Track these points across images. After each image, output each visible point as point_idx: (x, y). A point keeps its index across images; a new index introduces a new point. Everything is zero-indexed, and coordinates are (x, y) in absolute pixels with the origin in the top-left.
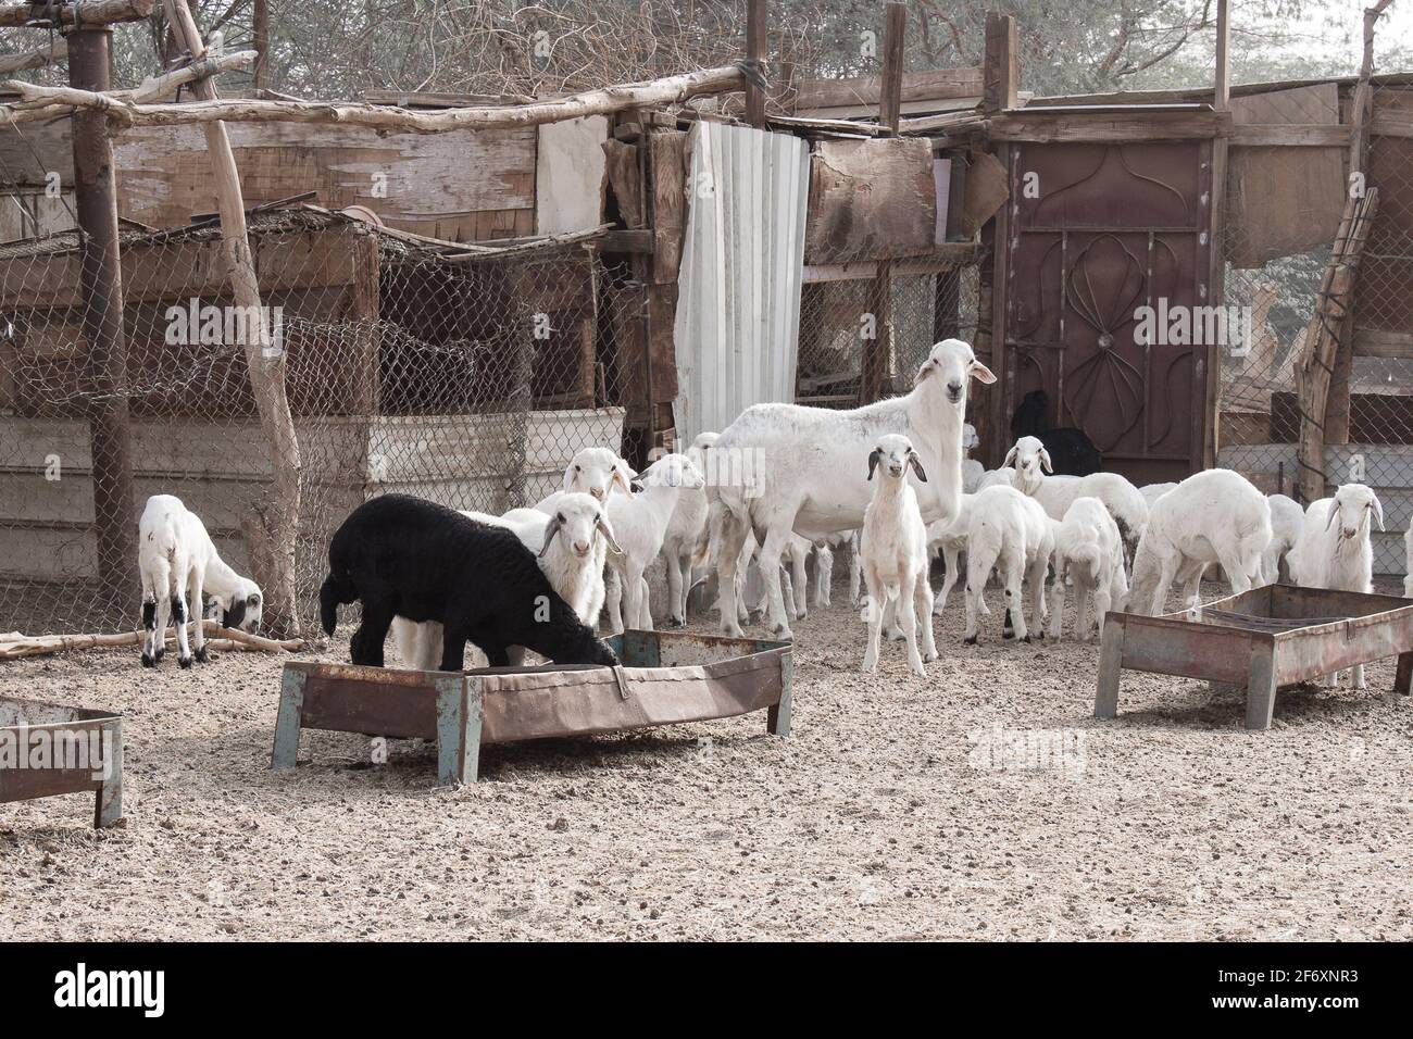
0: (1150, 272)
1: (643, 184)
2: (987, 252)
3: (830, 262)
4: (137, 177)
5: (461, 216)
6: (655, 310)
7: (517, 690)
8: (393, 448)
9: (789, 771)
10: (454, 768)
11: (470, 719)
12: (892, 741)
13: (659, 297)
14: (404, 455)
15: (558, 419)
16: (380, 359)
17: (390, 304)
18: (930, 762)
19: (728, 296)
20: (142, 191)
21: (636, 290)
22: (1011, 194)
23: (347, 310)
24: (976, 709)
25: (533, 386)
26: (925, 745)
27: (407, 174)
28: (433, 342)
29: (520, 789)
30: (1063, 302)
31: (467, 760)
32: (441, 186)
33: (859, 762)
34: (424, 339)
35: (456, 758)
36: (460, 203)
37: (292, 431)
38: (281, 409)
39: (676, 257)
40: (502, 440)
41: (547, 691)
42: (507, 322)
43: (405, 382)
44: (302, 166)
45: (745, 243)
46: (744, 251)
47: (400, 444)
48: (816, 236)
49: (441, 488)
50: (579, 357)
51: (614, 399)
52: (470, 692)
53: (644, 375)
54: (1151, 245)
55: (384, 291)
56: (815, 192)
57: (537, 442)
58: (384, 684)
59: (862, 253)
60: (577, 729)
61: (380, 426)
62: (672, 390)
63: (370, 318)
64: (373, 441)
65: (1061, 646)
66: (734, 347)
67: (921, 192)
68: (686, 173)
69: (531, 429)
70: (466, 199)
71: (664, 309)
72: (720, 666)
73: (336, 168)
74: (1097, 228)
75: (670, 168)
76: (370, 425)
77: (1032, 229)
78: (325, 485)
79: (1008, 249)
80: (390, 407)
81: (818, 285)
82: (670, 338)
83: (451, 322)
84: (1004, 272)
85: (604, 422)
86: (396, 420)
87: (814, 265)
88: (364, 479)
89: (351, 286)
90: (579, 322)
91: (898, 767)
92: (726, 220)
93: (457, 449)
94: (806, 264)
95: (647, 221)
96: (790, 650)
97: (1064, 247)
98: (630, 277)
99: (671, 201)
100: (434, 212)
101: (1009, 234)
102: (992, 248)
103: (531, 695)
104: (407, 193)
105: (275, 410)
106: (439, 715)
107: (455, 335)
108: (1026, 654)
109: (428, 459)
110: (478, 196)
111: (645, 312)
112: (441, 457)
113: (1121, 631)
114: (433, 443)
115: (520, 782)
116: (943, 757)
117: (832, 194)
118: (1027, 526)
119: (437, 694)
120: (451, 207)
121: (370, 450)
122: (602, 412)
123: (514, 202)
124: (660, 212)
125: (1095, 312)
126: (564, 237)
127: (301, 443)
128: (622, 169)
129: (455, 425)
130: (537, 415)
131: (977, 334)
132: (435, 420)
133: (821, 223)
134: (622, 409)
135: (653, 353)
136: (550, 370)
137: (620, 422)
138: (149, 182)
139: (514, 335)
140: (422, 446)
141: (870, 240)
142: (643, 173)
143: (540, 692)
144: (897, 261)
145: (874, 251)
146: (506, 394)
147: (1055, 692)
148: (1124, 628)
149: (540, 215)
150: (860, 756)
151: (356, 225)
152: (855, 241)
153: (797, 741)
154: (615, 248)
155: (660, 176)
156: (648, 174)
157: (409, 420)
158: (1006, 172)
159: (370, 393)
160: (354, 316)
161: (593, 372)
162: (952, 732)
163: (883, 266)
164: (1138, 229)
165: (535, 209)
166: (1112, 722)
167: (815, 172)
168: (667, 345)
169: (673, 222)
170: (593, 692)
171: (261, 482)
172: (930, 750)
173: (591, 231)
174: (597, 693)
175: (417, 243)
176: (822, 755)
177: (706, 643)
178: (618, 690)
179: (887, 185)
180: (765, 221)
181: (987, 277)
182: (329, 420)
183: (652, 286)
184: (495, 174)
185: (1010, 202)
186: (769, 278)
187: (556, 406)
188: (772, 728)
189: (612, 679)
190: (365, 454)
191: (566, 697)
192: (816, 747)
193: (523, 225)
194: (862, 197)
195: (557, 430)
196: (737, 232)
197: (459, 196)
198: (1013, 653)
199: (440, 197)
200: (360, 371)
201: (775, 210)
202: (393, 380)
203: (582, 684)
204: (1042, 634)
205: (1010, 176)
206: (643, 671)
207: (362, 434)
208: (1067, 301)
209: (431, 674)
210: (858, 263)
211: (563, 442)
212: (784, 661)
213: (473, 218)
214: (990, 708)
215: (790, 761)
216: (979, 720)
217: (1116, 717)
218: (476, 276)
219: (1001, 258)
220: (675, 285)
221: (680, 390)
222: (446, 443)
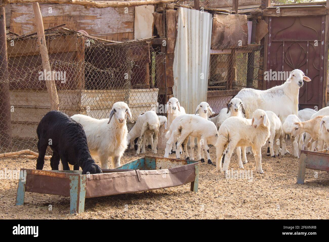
0: (308, 52)
1: (164, 25)
2: (262, 47)
3: (218, 49)
4: (25, 24)
5: (113, 34)
6: (168, 61)
7: (100, 179)
8: (89, 99)
9: (196, 205)
10: (76, 207)
11: (81, 190)
12: (232, 194)
13: (169, 57)
14: (92, 101)
15: (139, 92)
16: (85, 73)
17: (88, 57)
18: (244, 202)
19: (189, 57)
20: (27, 28)
21: (162, 55)
22: (269, 31)
23: (75, 58)
24: (259, 180)
25: (131, 82)
26: (243, 195)
27: (99, 23)
28: (101, 69)
29: (99, 215)
30: (283, 61)
31: (80, 204)
32: (108, 26)
33: (220, 202)
34: (99, 67)
35: (76, 204)
36: (113, 31)
37: (57, 94)
38: (53, 87)
39: (173, 46)
40: (122, 97)
41: (111, 179)
42: (124, 63)
43: (92, 80)
44: (70, 21)
45: (193, 42)
46: (193, 44)
47: (91, 98)
48: (214, 41)
49: (103, 111)
50: (145, 74)
51: (156, 86)
52: (81, 180)
53: (164, 79)
54: (308, 45)
55: (86, 53)
56: (214, 28)
57: (133, 98)
58: (53, 177)
59: (227, 46)
60: (122, 192)
61: (85, 93)
62: (173, 84)
63: (82, 61)
64: (82, 97)
65: (284, 159)
66: (190, 72)
67: (244, 30)
68: (176, 22)
69: (131, 94)
70: (115, 29)
71: (170, 61)
72: (174, 169)
73: (79, 21)
74: (293, 40)
75: (172, 21)
76: (82, 92)
77: (274, 41)
78: (67, 110)
79: (268, 46)
80: (88, 87)
81: (214, 55)
82: (172, 69)
83: (107, 63)
84: (267, 53)
85: (152, 93)
86: (89, 91)
87: (213, 49)
88: (80, 108)
89: (76, 52)
90: (145, 64)
91: (234, 204)
92: (188, 36)
93: (108, 100)
94: (211, 49)
95: (165, 36)
96: (198, 164)
97: (284, 46)
98: (160, 51)
99: (172, 30)
100: (106, 33)
101: (268, 42)
102: (263, 46)
103: (105, 181)
104: (98, 28)
105: (52, 88)
106: (71, 188)
107: (108, 67)
108: (274, 161)
109: (100, 103)
110: (118, 29)
111: (165, 61)
112: (103, 102)
113: (306, 157)
114: (101, 98)
115: (99, 212)
116: (248, 200)
117: (219, 29)
118: (276, 123)
119: (70, 181)
120: (111, 32)
121: (82, 100)
122: (152, 90)
123: (128, 30)
124: (169, 33)
125: (292, 64)
126: (141, 39)
127: (59, 97)
128: (158, 20)
129: (108, 93)
130: (133, 90)
131: (259, 70)
132: (102, 91)
133: (215, 37)
134: (158, 89)
135: (167, 73)
136: (136, 77)
137: (157, 93)
138: (28, 26)
139: (126, 67)
140: (98, 99)
141: (229, 43)
142: (164, 21)
143: (109, 180)
144: (237, 49)
145: (230, 46)
146: (123, 84)
147: (284, 174)
148: (307, 155)
149: (135, 34)
150: (221, 200)
151: (78, 34)
152: (225, 43)
153: (200, 194)
154: (156, 43)
155: (169, 23)
156: (165, 22)
157: (93, 91)
158: (268, 25)
159: (82, 83)
160: (77, 60)
161: (149, 78)
162: (252, 190)
163: (233, 50)
164: (304, 40)
165: (134, 32)
166: (303, 186)
167: (214, 23)
168: (171, 70)
169: (173, 36)
170: (128, 179)
171: (47, 109)
172: (244, 197)
173: (149, 38)
174: (130, 179)
175: (97, 40)
176: (208, 199)
177: (171, 161)
178: (138, 178)
179: (234, 27)
180: (199, 36)
181: (262, 54)
182: (69, 91)
183: (166, 54)
184: (123, 22)
185: (268, 33)
186: (201, 52)
187: (138, 88)
188: (192, 189)
189: (136, 174)
190: (80, 101)
191: (119, 181)
192: (206, 196)
193: (131, 37)
194: (227, 31)
195: (139, 94)
196: (191, 39)
197: (112, 29)
198: (270, 161)
199: (107, 29)
200: (78, 77)
201: (202, 33)
202: (88, 79)
203: (124, 176)
204: (279, 155)
205: (268, 26)
206: (147, 171)
207: (79, 94)
208: (284, 61)
209: (68, 174)
210: (226, 49)
211: (140, 98)
212: (196, 167)
213: (117, 35)
214: (263, 180)
215: (197, 201)
216: (260, 185)
217: (304, 184)
218: (114, 50)
219: (266, 49)
220: (173, 54)
221: (175, 83)
222: (105, 98)
